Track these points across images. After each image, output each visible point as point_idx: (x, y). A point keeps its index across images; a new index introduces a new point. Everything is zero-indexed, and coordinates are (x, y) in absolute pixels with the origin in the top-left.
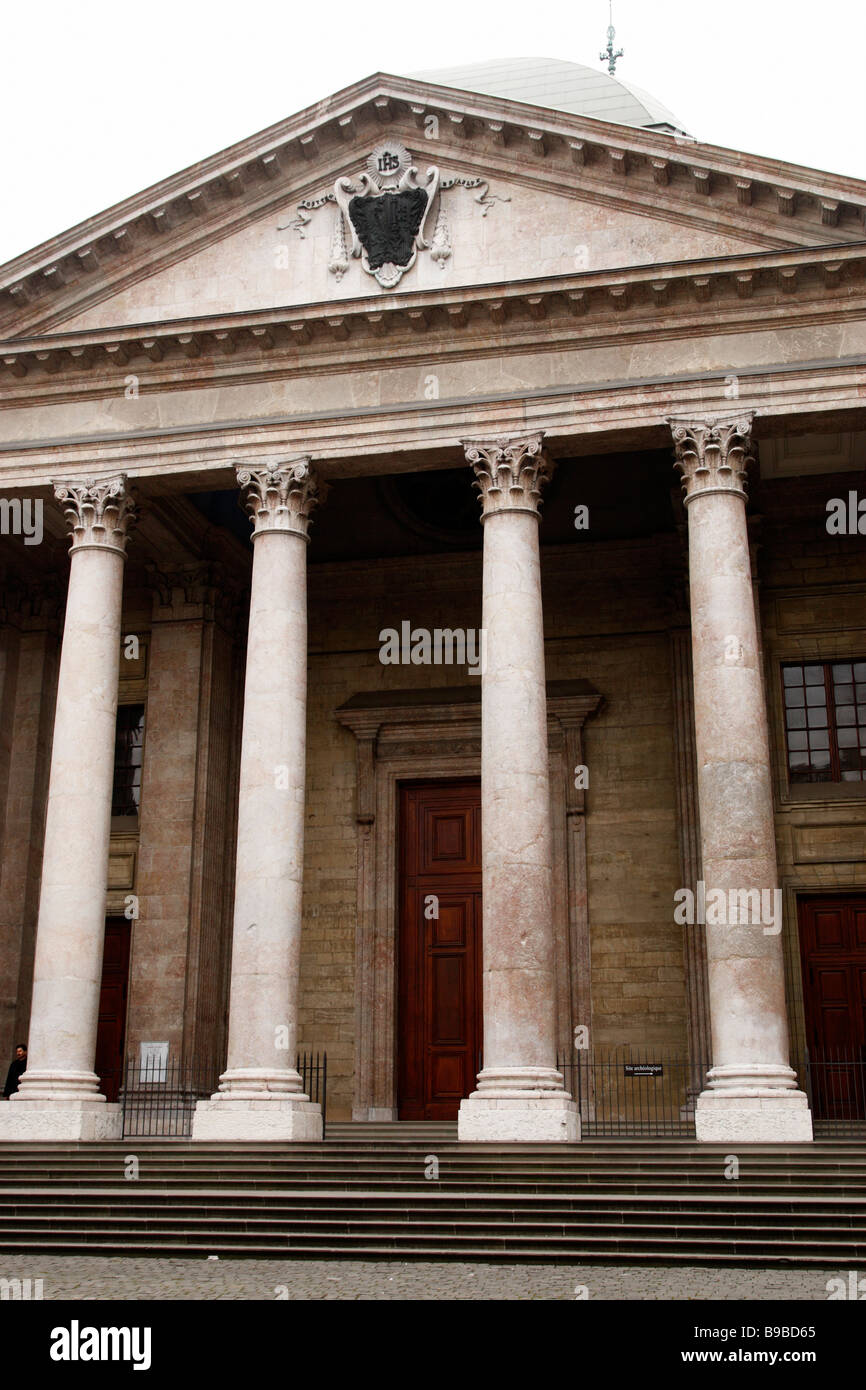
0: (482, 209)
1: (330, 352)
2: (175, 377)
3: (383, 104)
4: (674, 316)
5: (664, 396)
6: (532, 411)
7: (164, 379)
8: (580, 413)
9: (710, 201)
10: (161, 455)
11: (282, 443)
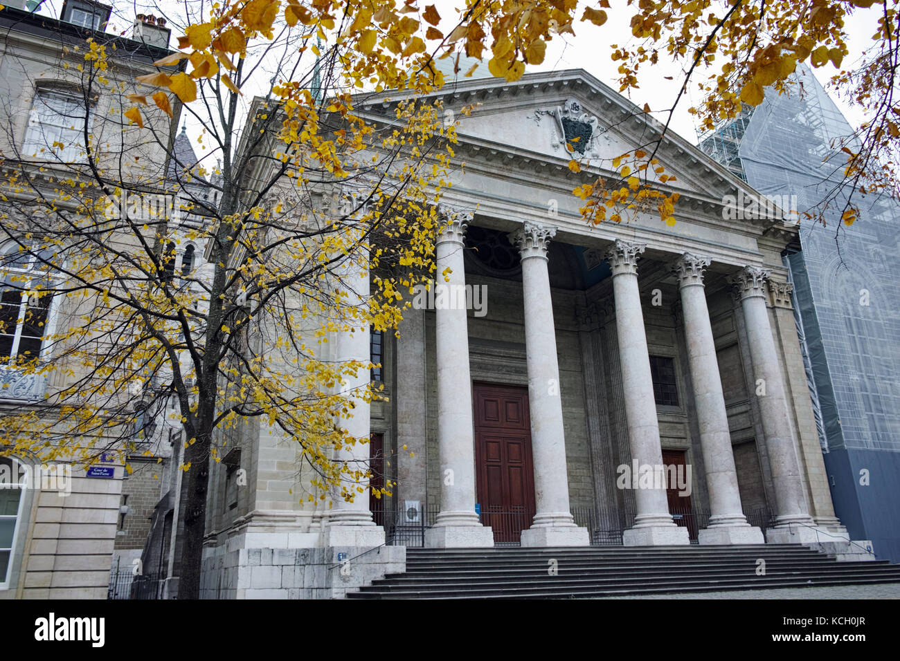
0: (608, 142)
1: (562, 183)
2: (494, 171)
3: (579, 82)
4: (683, 211)
5: (680, 242)
6: (638, 234)
7: (488, 170)
8: (653, 240)
9: (690, 171)
10: (487, 206)
11: (541, 217)
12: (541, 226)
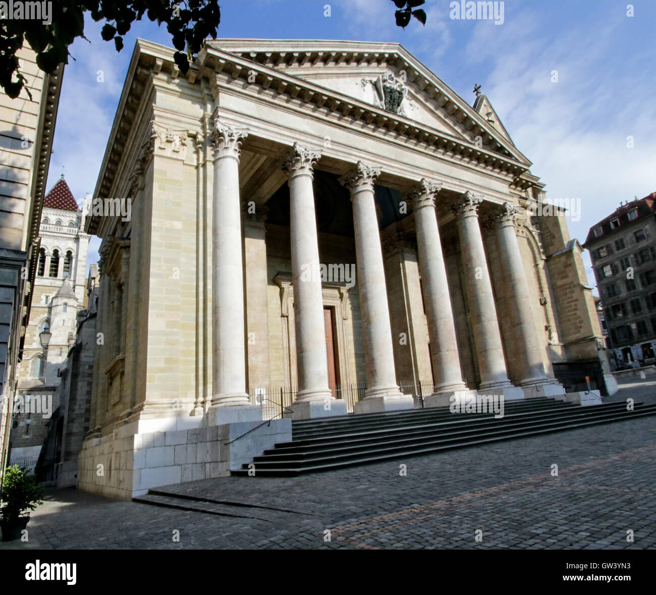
3: (397, 56)
6: (436, 177)
12: (370, 166)
